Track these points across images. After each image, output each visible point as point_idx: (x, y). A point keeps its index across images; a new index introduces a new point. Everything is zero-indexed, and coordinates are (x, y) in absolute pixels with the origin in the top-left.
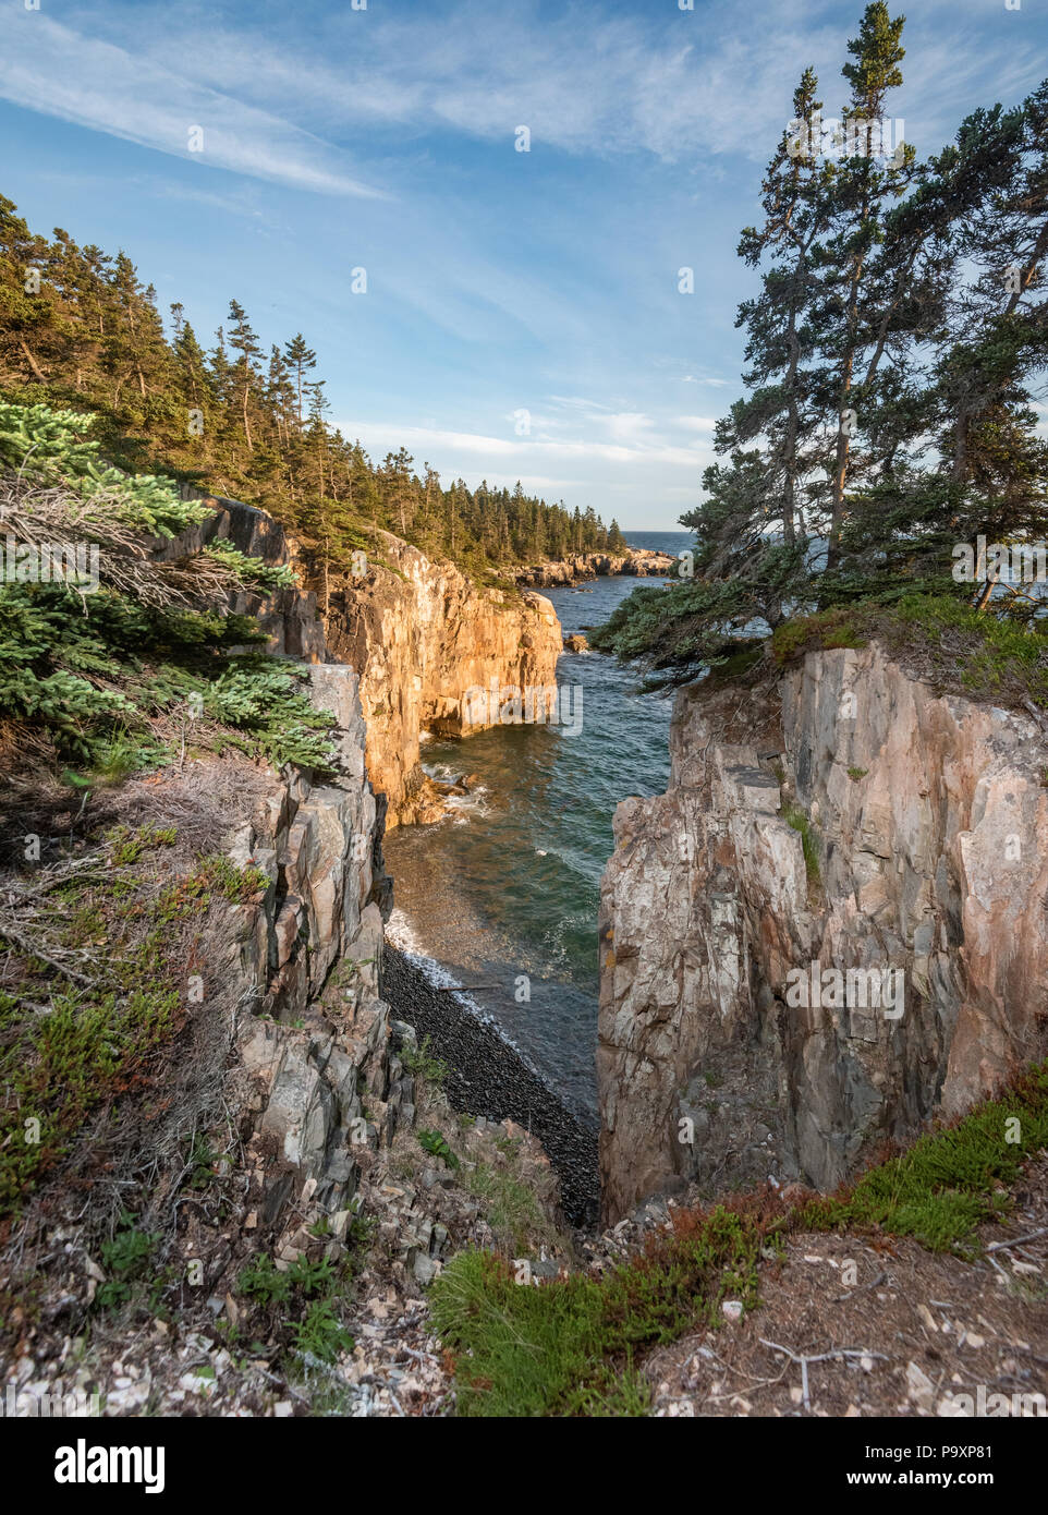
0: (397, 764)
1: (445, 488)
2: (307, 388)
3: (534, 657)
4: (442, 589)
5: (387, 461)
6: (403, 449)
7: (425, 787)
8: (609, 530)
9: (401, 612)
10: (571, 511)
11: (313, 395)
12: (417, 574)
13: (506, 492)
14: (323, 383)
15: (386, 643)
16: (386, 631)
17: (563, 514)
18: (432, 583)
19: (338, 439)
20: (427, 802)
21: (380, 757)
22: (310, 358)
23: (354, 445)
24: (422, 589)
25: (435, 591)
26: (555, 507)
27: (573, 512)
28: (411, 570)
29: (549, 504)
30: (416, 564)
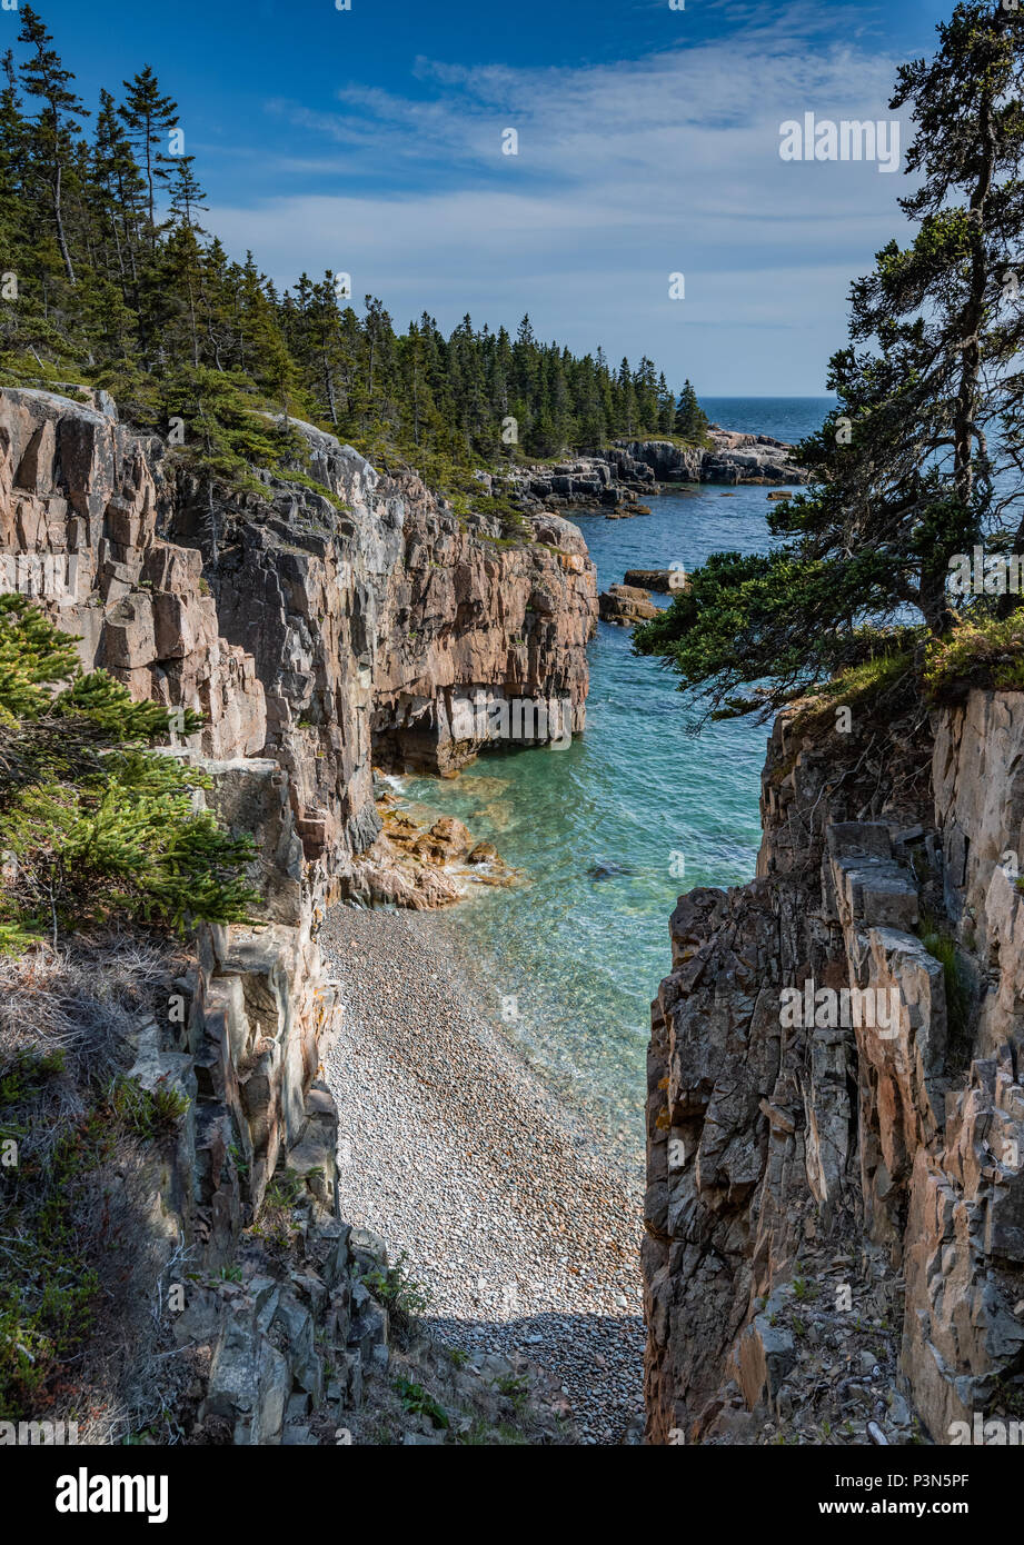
0: (338, 806)
1: (400, 329)
2: (163, 166)
3: (552, 628)
4: (401, 519)
5: (301, 288)
6: (329, 274)
7: (382, 838)
9: (334, 561)
10: (613, 366)
11: (175, 178)
12: (358, 495)
13: (504, 335)
14: (193, 157)
15: (312, 612)
16: (312, 594)
17: (601, 373)
18: (383, 510)
19: (216, 252)
20: (386, 861)
21: (310, 794)
22: (167, 110)
23: (242, 265)
24: (367, 520)
25: (389, 522)
26: (587, 360)
27: (619, 368)
28: (348, 487)
29: (578, 355)
30: (357, 476)
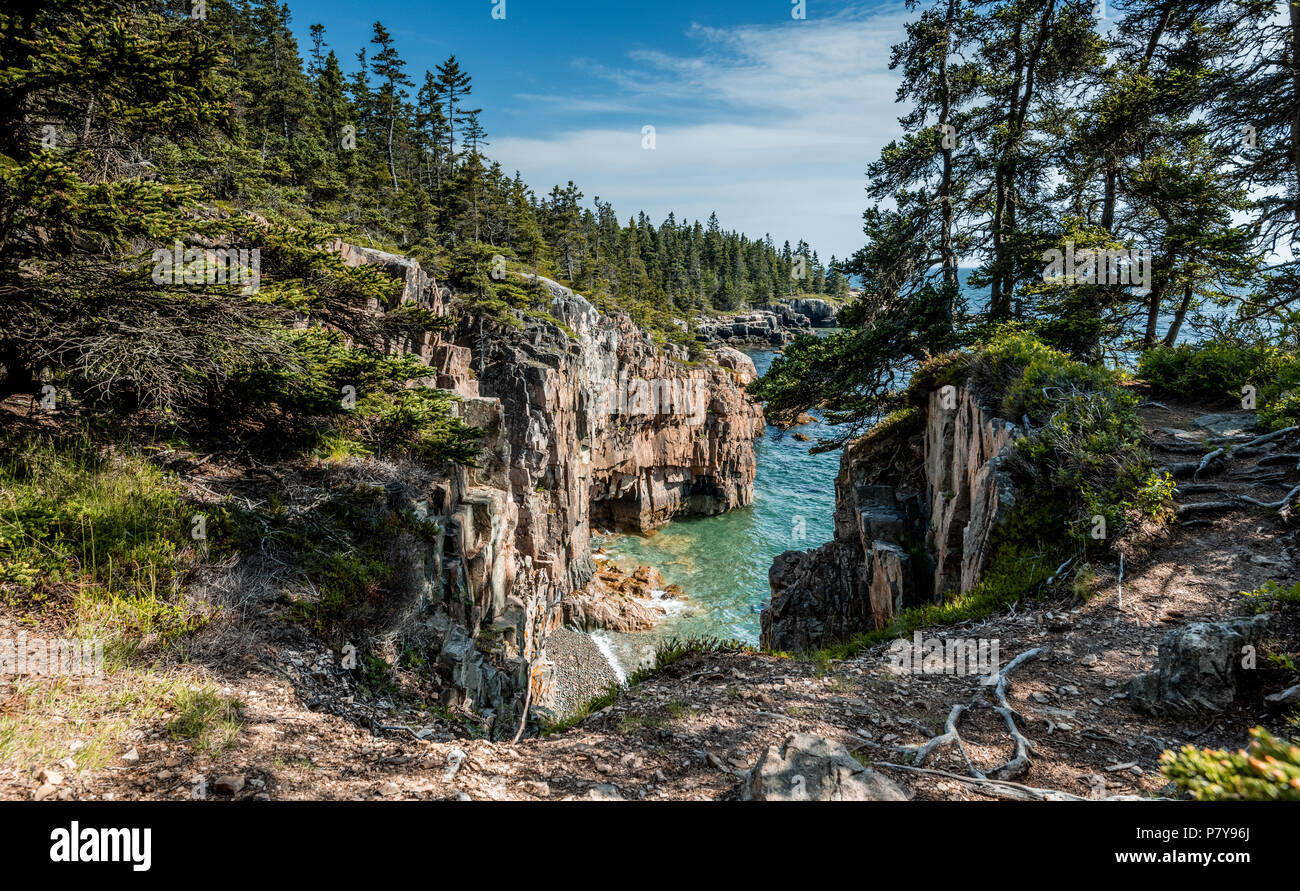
0: (563, 552)
1: (623, 224)
2: (460, 116)
3: (727, 426)
4: (615, 345)
5: (554, 195)
6: (571, 184)
7: (596, 578)
8: (827, 268)
9: (566, 372)
10: (778, 246)
11: (467, 124)
12: (584, 328)
13: (698, 226)
14: (479, 111)
15: (549, 407)
16: (549, 394)
17: (769, 251)
18: (602, 339)
19: (495, 172)
20: (598, 596)
21: (543, 541)
22: (464, 83)
23: (513, 179)
24: (590, 345)
25: (606, 347)
26: (759, 242)
27: (782, 248)
28: (578, 323)
29: (752, 239)
30: (584, 315)
